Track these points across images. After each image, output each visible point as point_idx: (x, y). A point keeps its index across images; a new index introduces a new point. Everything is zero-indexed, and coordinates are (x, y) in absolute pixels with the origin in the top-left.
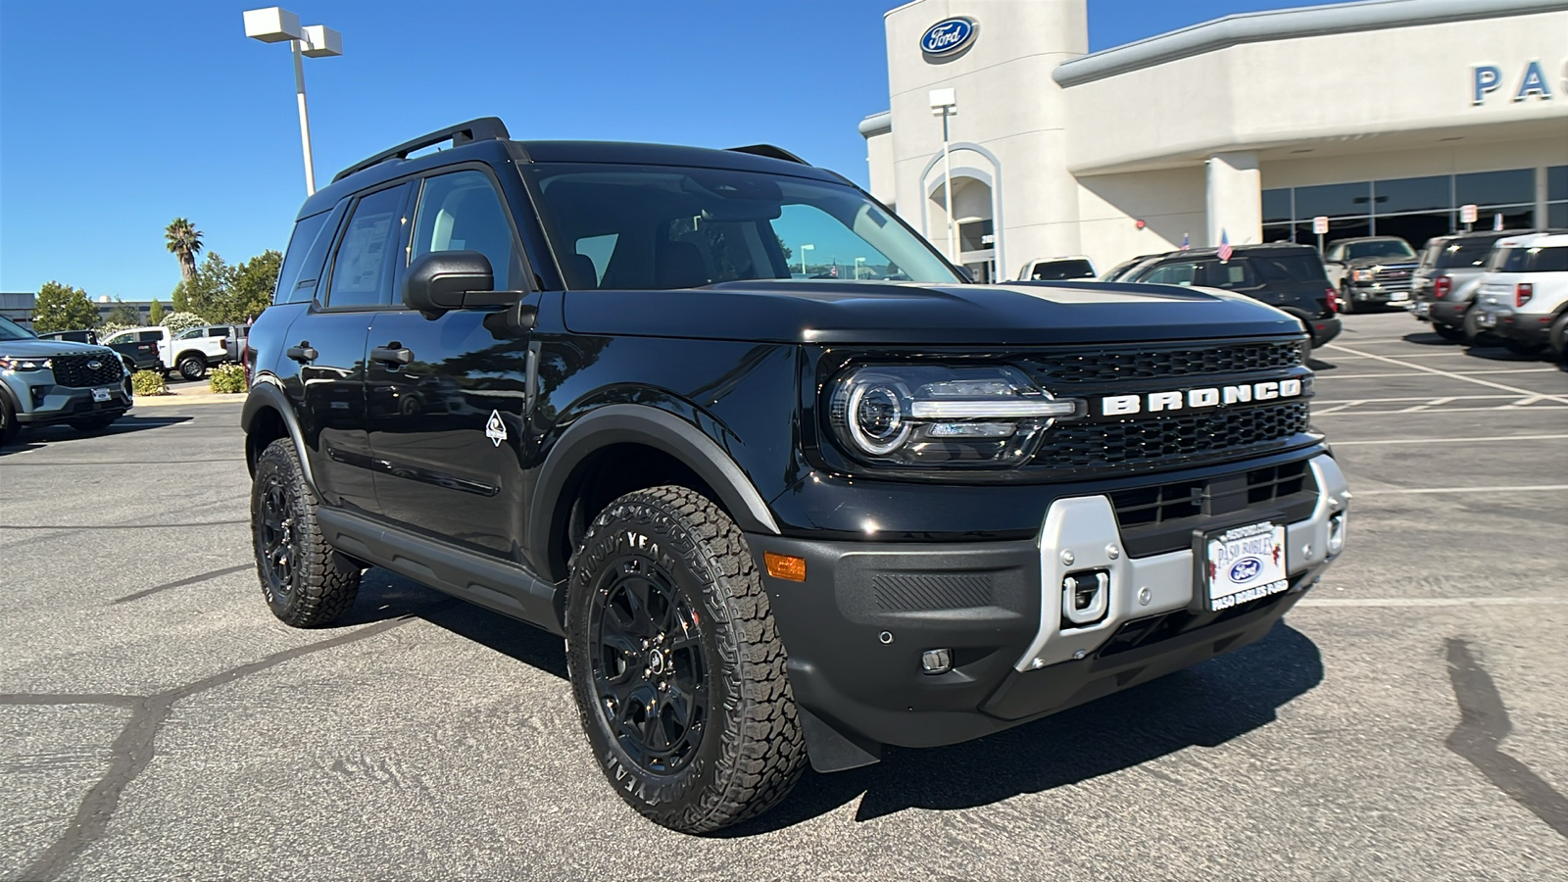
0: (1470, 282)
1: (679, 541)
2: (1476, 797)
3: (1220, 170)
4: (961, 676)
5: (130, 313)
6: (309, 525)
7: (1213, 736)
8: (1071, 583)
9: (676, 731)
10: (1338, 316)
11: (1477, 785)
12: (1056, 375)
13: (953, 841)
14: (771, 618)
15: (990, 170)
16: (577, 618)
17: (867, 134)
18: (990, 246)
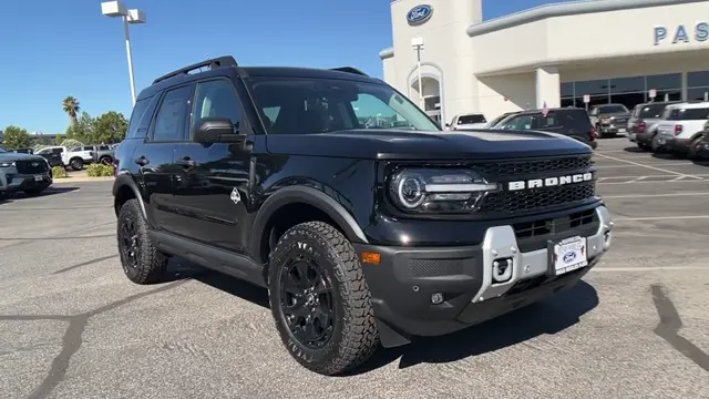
0: (655, 124)
1: (322, 247)
2: (669, 355)
3: (541, 73)
4: (448, 305)
5: (47, 140)
6: (145, 239)
7: (553, 330)
8: (496, 264)
9: (321, 330)
10: (596, 140)
11: (668, 349)
12: (488, 172)
13: (443, 377)
14: (363, 280)
15: (439, 74)
16: (273, 281)
17: (383, 58)
18: (439, 108)
